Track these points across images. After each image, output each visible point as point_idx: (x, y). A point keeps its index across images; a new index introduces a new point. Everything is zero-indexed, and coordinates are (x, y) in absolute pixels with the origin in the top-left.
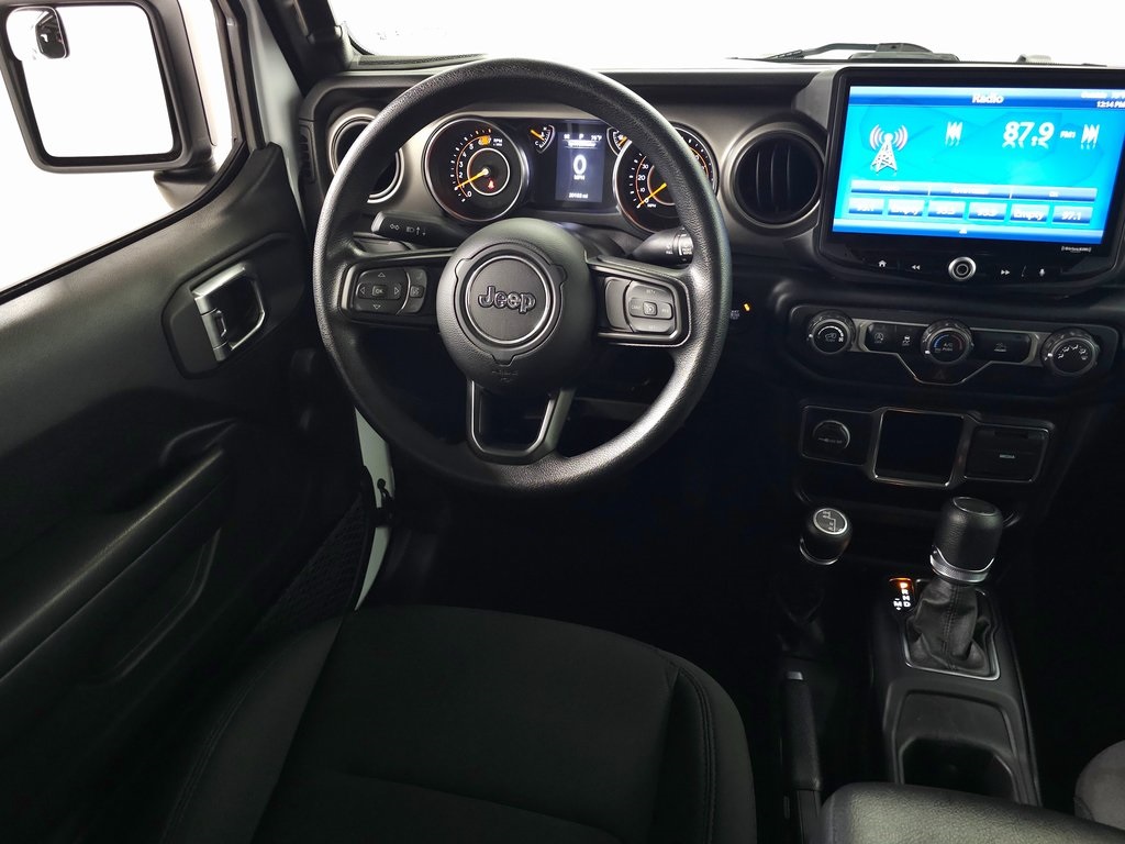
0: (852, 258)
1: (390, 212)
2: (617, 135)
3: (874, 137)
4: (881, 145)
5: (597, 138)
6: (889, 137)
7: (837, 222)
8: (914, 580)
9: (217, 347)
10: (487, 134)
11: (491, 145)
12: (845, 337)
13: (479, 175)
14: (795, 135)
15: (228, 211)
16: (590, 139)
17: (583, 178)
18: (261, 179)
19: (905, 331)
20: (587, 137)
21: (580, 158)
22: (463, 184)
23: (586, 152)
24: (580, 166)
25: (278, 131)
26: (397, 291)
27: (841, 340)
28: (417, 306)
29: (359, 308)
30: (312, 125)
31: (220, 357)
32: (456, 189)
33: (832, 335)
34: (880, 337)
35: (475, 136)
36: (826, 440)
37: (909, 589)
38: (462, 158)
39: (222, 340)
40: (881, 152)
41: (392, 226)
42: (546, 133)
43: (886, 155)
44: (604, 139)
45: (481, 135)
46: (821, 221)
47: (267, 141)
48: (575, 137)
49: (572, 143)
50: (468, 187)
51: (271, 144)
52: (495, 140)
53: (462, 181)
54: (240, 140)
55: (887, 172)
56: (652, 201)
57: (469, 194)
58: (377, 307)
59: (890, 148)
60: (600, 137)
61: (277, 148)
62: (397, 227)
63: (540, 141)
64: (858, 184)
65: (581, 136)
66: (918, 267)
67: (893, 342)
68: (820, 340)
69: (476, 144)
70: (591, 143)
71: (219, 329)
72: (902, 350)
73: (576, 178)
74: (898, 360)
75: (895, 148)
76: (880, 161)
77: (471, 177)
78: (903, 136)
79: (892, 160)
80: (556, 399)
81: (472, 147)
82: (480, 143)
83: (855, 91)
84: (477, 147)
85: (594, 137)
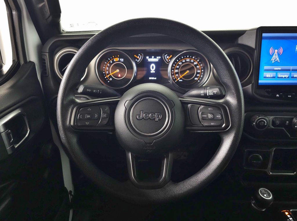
0: (266, 94)
1: (85, 84)
2: (166, 56)
3: (271, 51)
4: (274, 54)
5: (158, 58)
6: (276, 51)
7: (260, 81)
8: (289, 210)
9: (8, 148)
10: (117, 57)
11: (119, 61)
12: (267, 123)
13: (115, 72)
14: (240, 52)
15: (12, 87)
16: (156, 58)
17: (154, 72)
18: (26, 75)
19: (287, 119)
20: (155, 57)
21: (153, 65)
22: (108, 76)
23: (155, 63)
24: (153, 67)
25: (33, 57)
26: (96, 116)
27: (266, 124)
28: (105, 122)
29: (79, 124)
30: (47, 55)
31: (10, 152)
32: (106, 77)
33: (263, 123)
34: (278, 122)
35: (113, 58)
36: (255, 162)
37: (289, 214)
38: (108, 66)
39: (10, 144)
40: (274, 56)
41: (88, 90)
42: (140, 56)
43: (275, 57)
44: (162, 58)
45: (115, 57)
46: (254, 81)
47: (28, 60)
48: (150, 57)
49: (150, 60)
50: (110, 77)
51: (30, 62)
52: (121, 59)
53: (108, 74)
54: (16, 60)
55: (276, 64)
56: (181, 79)
57: (111, 79)
58: (87, 123)
59: (277, 54)
60: (160, 57)
61: (33, 63)
62: (90, 90)
63: (138, 59)
64: (266, 67)
65: (153, 57)
66: (290, 96)
67: (283, 124)
68: (258, 125)
69: (113, 61)
70: (156, 60)
71: (9, 138)
72: (286, 127)
73: (151, 72)
74: (284, 130)
75: (279, 54)
76: (274, 59)
77: (112, 73)
78: (281, 50)
79: (278, 59)
80: (167, 157)
81: (111, 62)
82: (115, 60)
83: (264, 35)
84: (113, 62)
85: (158, 57)
